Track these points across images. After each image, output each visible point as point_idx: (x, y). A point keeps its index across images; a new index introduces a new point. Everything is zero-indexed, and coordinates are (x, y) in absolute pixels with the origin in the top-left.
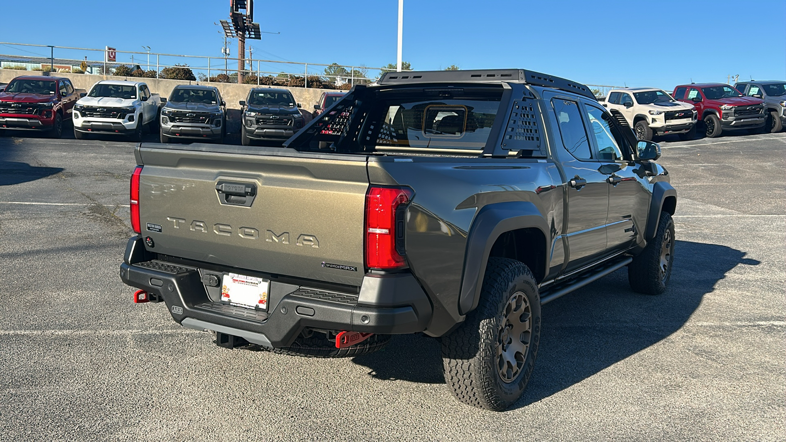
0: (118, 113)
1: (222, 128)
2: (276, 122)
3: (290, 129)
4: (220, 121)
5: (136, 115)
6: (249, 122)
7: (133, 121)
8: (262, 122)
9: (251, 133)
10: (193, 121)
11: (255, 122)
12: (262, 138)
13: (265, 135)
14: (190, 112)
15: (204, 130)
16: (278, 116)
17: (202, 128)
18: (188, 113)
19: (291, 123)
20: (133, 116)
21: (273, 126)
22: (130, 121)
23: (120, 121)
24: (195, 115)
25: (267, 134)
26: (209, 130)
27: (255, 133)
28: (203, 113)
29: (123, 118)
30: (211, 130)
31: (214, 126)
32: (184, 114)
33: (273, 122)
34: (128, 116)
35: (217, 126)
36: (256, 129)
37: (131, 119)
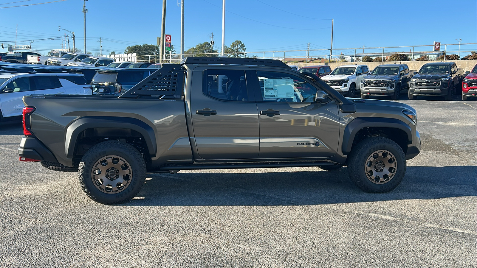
0: (338, 83)
1: (394, 89)
2: (428, 84)
3: (438, 88)
4: (393, 85)
5: (349, 84)
6: (412, 85)
7: (347, 87)
8: (419, 84)
9: (413, 91)
10: (377, 86)
11: (415, 84)
12: (420, 95)
13: (421, 93)
14: (375, 81)
15: (383, 90)
16: (430, 80)
17: (382, 89)
18: (374, 81)
19: (439, 85)
20: (347, 84)
21: (426, 87)
22: (345, 87)
23: (339, 87)
24: (377, 82)
25: (422, 92)
26: (386, 90)
27: (415, 91)
28: (382, 80)
29: (341, 86)
30: (387, 90)
31: (389, 88)
32: (372, 82)
33: (426, 84)
34: (344, 84)
35: (391, 88)
36: (415, 89)
37: (345, 86)
